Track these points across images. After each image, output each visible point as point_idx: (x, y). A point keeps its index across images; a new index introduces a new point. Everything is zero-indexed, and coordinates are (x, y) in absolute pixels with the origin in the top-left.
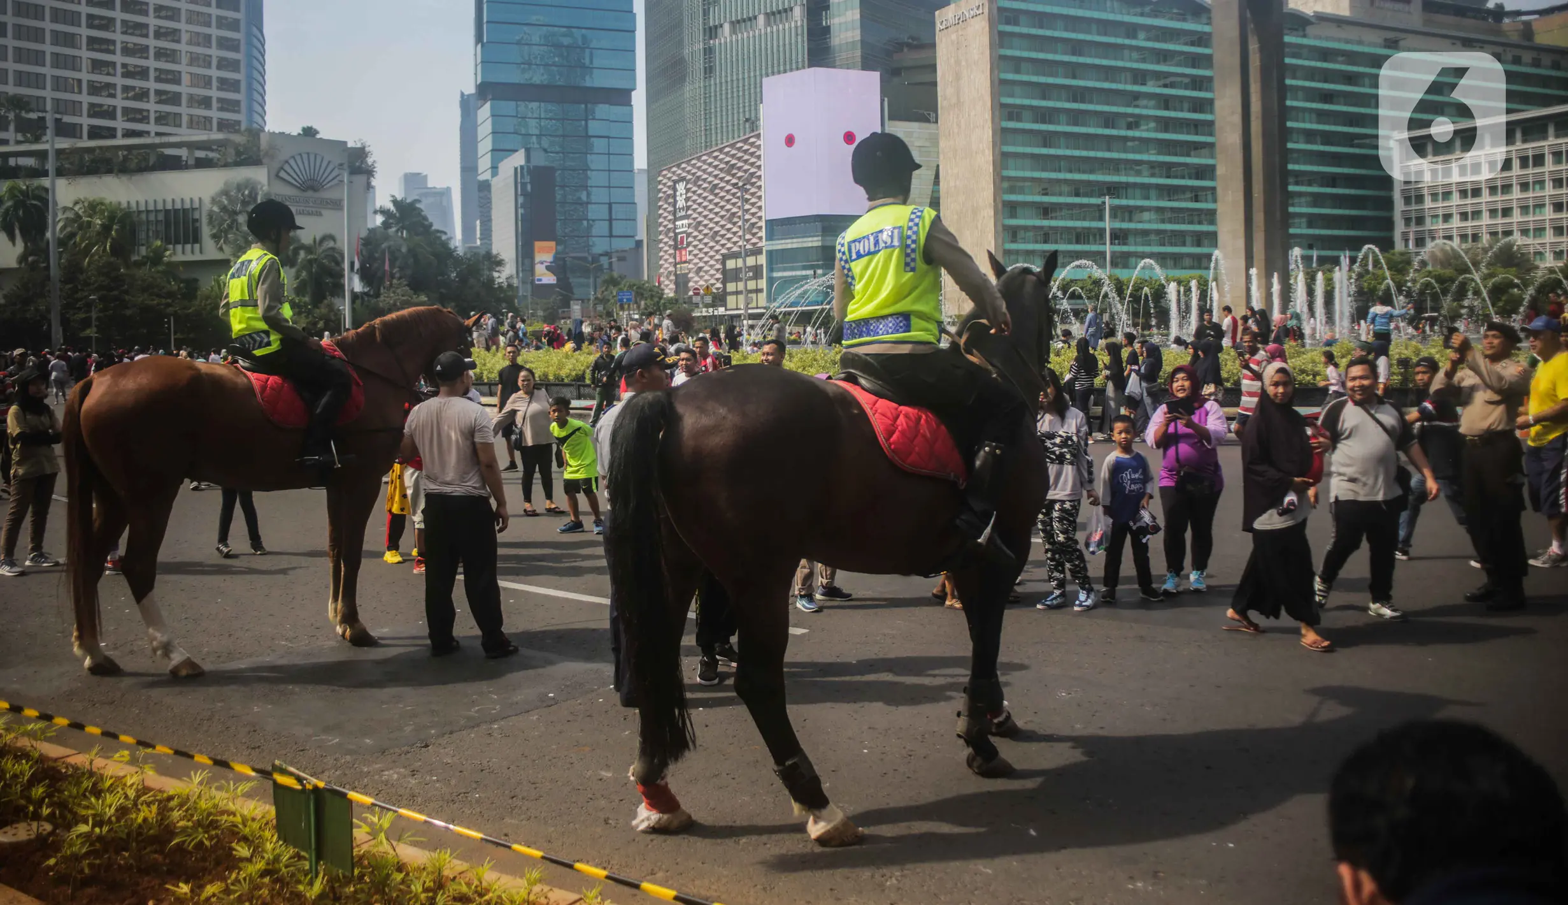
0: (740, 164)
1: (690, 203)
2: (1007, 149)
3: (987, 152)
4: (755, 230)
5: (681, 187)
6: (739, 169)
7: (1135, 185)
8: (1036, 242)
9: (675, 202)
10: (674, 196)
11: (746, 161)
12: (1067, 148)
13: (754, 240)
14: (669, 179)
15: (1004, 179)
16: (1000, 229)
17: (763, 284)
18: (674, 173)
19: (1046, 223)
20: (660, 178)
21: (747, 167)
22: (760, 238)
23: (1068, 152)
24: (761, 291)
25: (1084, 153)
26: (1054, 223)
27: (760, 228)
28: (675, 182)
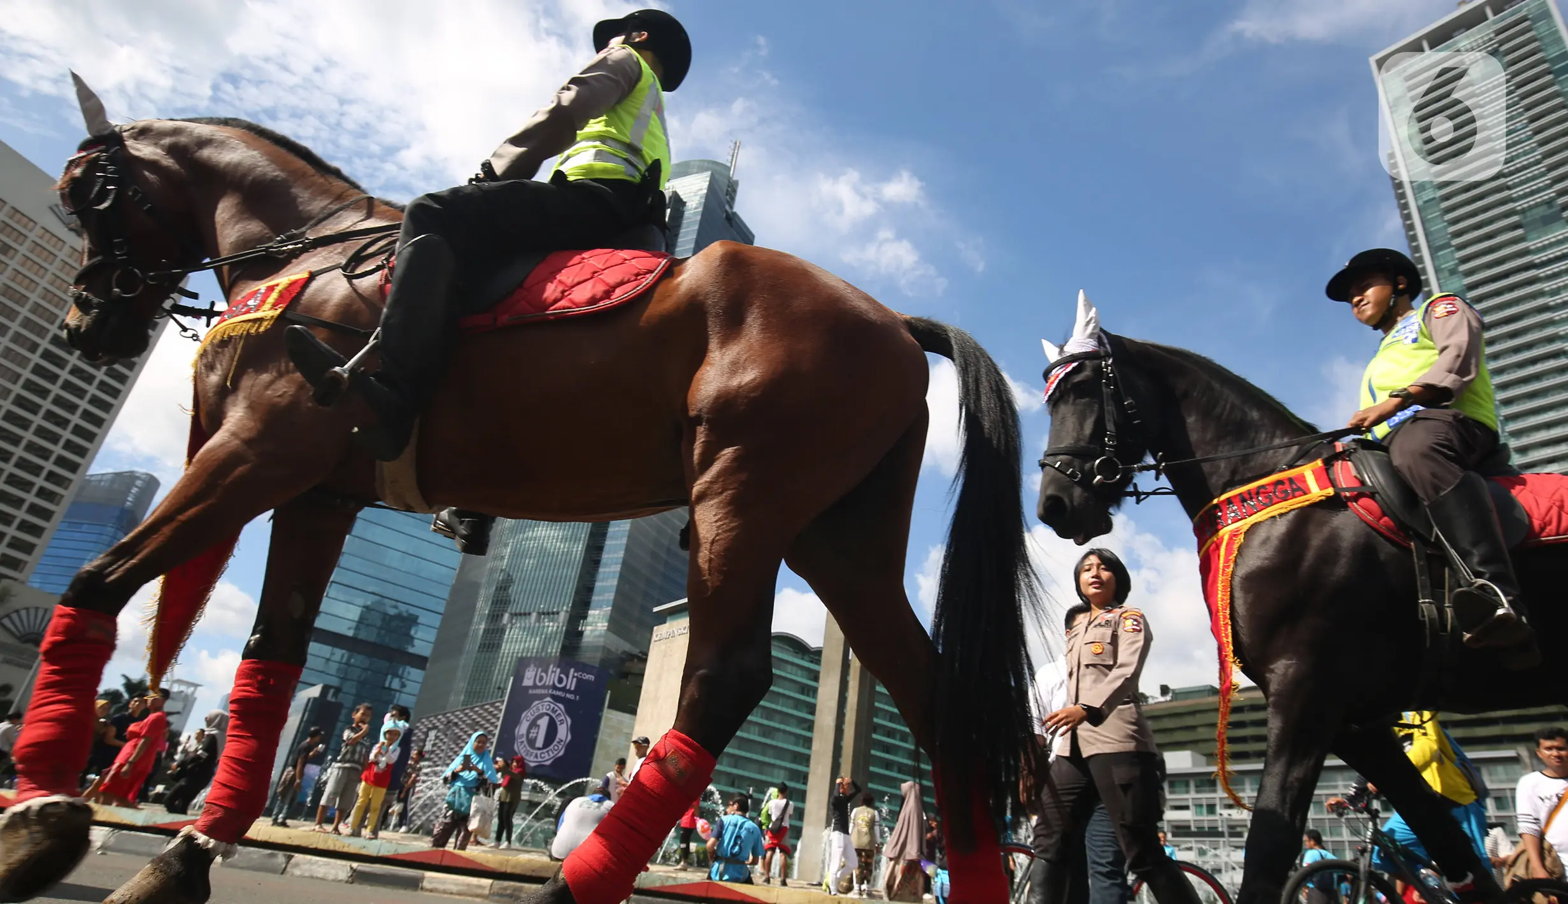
1: (435, 748)
5: (432, 734)
9: (424, 745)
10: (424, 741)
14: (426, 726)
18: (431, 721)
20: (418, 724)
28: (429, 729)
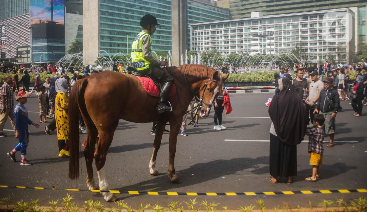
0: (23, 22)
1: (6, 32)
2: (101, 22)
3: (96, 23)
4: (27, 41)
5: (3, 27)
6: (22, 23)
7: (132, 33)
8: (108, 46)
9: (1, 31)
11: (25, 21)
12: (117, 23)
13: (27, 43)
15: (101, 30)
16: (99, 42)
17: (30, 55)
18: (1, 23)
19: (111, 41)
21: (25, 23)
22: (29, 43)
23: (117, 24)
24: (29, 57)
25: (120, 24)
26: (113, 42)
27: (29, 40)
28: (1, 26)
